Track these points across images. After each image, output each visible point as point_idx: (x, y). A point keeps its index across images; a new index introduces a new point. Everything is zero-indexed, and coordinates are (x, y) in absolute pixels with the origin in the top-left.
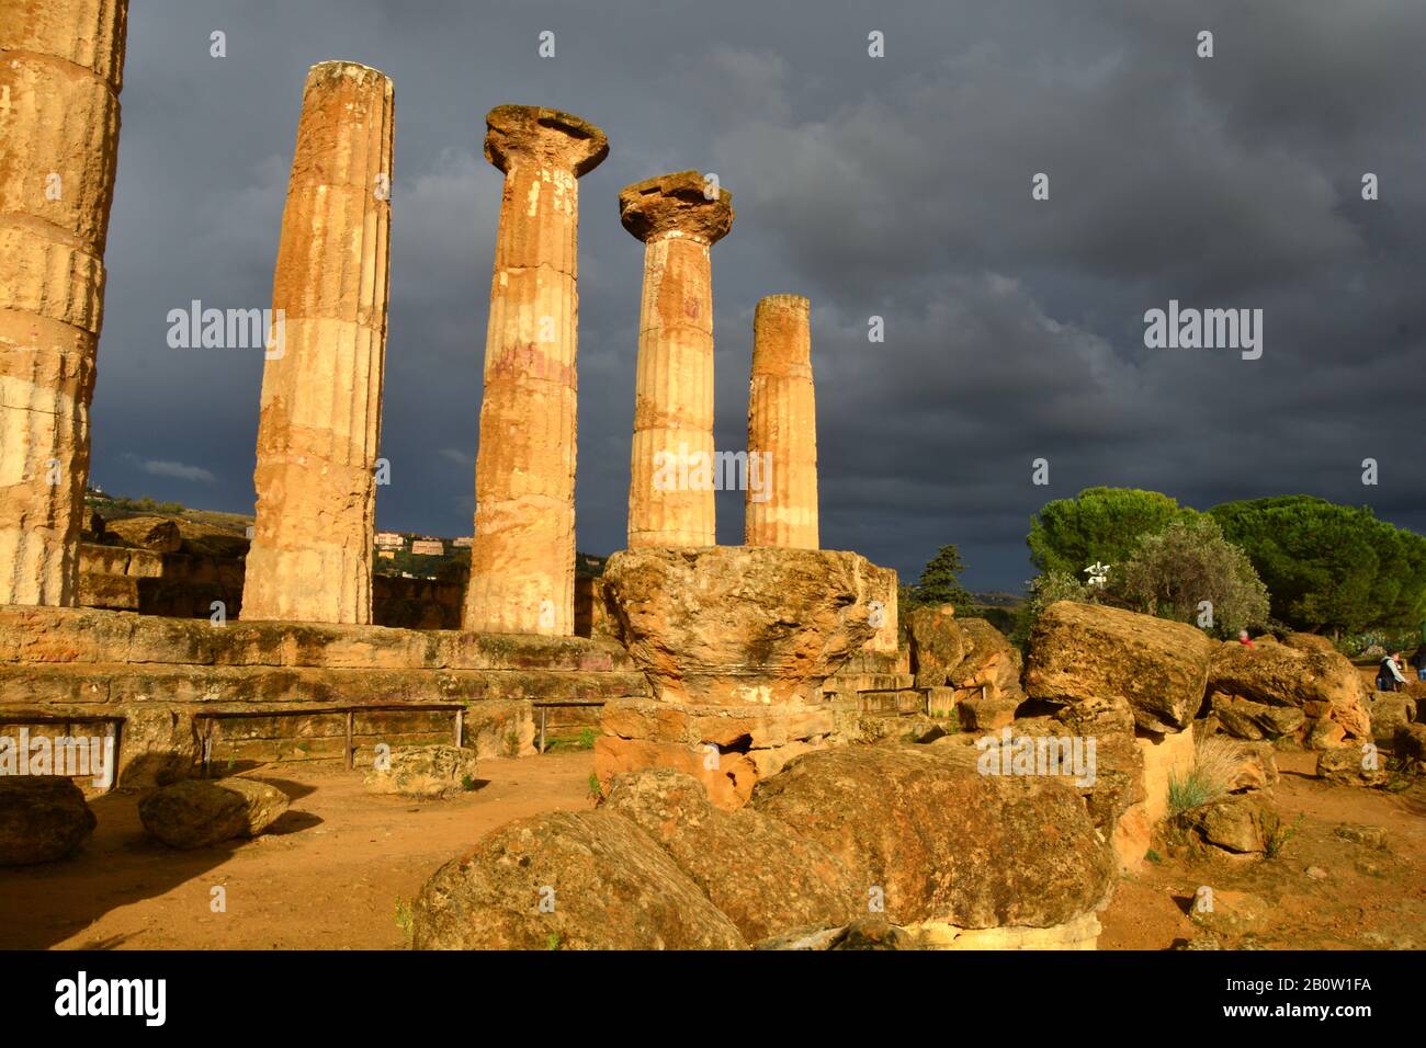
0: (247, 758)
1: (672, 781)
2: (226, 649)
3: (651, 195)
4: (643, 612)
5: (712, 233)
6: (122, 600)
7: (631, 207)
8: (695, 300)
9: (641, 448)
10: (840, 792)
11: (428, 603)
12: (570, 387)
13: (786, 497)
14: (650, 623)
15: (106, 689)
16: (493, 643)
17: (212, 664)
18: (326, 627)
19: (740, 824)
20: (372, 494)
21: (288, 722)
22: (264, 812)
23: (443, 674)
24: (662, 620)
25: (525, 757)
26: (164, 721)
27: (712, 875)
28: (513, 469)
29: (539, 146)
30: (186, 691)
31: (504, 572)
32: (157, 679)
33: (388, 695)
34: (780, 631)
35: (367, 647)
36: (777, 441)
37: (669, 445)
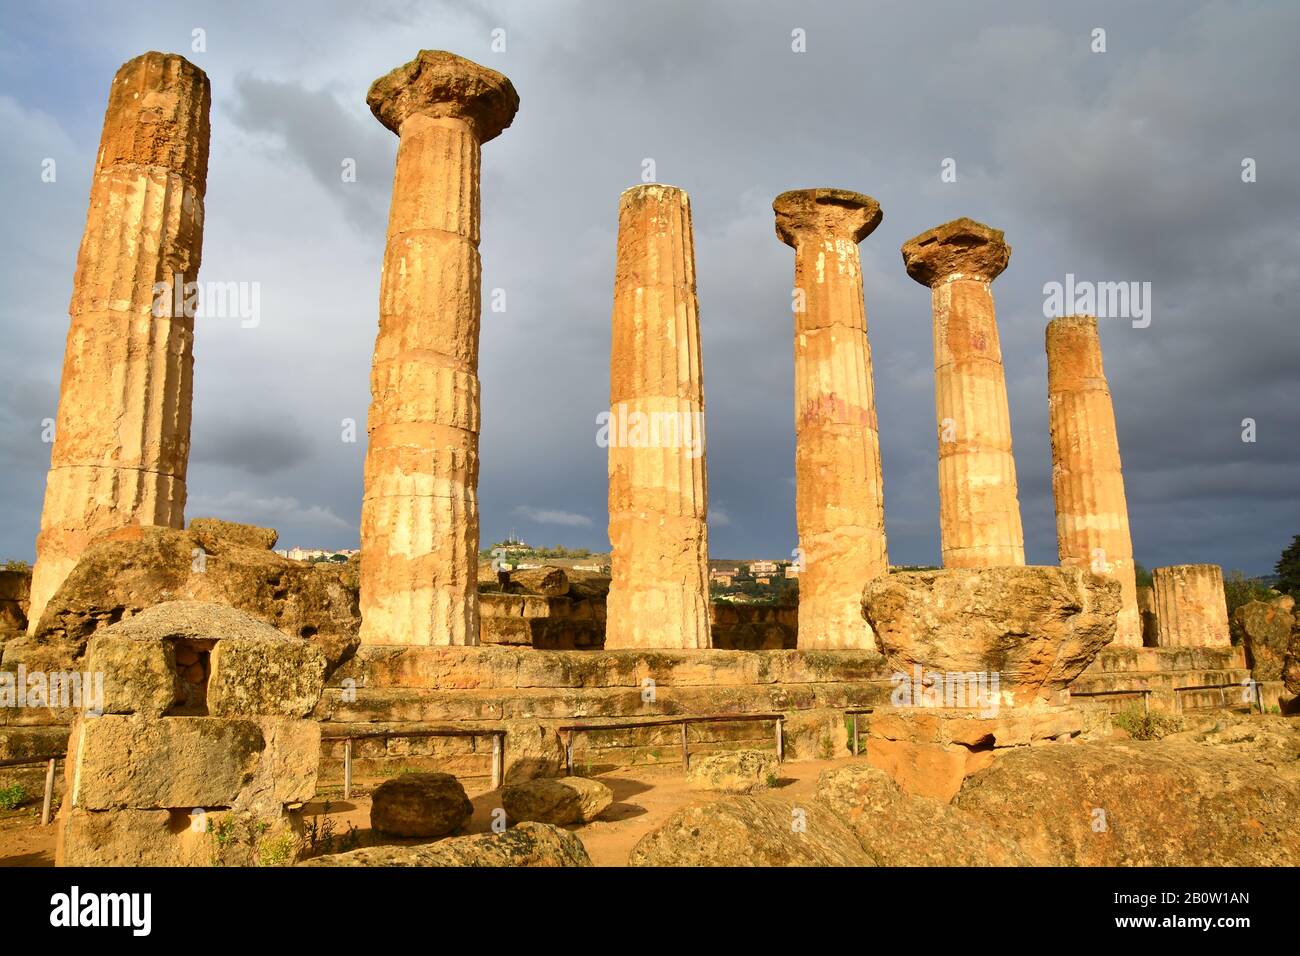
0: (610, 763)
1: (864, 775)
2: (591, 674)
3: (930, 245)
4: (891, 631)
5: (991, 271)
6: (520, 637)
7: (913, 259)
8: (981, 333)
9: (946, 474)
10: (1030, 784)
11: (770, 626)
12: (871, 427)
13: (1094, 504)
14: (897, 640)
15: (500, 709)
16: (818, 659)
17: (581, 687)
18: (673, 652)
19: (923, 810)
20: (704, 538)
21: (642, 733)
22: (593, 803)
23: (775, 688)
24: (907, 637)
25: (840, 759)
26: (535, 734)
27: (888, 852)
28: (826, 505)
29: (820, 221)
30: (560, 709)
31: (826, 596)
32: (538, 700)
33: (726, 707)
34: (1011, 641)
35: (707, 669)
36: (1078, 453)
37: (971, 468)
